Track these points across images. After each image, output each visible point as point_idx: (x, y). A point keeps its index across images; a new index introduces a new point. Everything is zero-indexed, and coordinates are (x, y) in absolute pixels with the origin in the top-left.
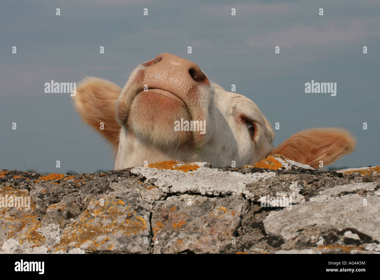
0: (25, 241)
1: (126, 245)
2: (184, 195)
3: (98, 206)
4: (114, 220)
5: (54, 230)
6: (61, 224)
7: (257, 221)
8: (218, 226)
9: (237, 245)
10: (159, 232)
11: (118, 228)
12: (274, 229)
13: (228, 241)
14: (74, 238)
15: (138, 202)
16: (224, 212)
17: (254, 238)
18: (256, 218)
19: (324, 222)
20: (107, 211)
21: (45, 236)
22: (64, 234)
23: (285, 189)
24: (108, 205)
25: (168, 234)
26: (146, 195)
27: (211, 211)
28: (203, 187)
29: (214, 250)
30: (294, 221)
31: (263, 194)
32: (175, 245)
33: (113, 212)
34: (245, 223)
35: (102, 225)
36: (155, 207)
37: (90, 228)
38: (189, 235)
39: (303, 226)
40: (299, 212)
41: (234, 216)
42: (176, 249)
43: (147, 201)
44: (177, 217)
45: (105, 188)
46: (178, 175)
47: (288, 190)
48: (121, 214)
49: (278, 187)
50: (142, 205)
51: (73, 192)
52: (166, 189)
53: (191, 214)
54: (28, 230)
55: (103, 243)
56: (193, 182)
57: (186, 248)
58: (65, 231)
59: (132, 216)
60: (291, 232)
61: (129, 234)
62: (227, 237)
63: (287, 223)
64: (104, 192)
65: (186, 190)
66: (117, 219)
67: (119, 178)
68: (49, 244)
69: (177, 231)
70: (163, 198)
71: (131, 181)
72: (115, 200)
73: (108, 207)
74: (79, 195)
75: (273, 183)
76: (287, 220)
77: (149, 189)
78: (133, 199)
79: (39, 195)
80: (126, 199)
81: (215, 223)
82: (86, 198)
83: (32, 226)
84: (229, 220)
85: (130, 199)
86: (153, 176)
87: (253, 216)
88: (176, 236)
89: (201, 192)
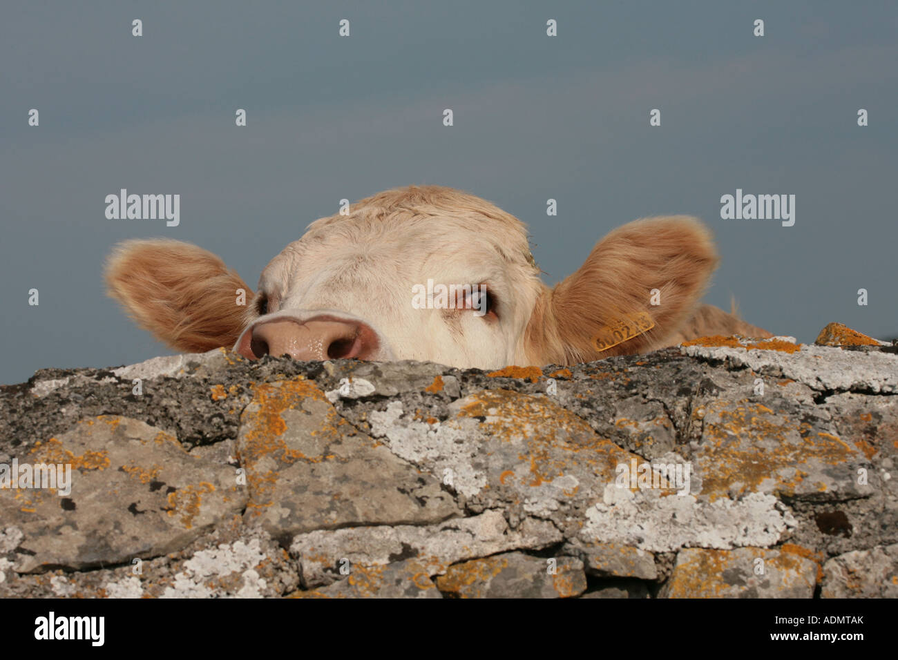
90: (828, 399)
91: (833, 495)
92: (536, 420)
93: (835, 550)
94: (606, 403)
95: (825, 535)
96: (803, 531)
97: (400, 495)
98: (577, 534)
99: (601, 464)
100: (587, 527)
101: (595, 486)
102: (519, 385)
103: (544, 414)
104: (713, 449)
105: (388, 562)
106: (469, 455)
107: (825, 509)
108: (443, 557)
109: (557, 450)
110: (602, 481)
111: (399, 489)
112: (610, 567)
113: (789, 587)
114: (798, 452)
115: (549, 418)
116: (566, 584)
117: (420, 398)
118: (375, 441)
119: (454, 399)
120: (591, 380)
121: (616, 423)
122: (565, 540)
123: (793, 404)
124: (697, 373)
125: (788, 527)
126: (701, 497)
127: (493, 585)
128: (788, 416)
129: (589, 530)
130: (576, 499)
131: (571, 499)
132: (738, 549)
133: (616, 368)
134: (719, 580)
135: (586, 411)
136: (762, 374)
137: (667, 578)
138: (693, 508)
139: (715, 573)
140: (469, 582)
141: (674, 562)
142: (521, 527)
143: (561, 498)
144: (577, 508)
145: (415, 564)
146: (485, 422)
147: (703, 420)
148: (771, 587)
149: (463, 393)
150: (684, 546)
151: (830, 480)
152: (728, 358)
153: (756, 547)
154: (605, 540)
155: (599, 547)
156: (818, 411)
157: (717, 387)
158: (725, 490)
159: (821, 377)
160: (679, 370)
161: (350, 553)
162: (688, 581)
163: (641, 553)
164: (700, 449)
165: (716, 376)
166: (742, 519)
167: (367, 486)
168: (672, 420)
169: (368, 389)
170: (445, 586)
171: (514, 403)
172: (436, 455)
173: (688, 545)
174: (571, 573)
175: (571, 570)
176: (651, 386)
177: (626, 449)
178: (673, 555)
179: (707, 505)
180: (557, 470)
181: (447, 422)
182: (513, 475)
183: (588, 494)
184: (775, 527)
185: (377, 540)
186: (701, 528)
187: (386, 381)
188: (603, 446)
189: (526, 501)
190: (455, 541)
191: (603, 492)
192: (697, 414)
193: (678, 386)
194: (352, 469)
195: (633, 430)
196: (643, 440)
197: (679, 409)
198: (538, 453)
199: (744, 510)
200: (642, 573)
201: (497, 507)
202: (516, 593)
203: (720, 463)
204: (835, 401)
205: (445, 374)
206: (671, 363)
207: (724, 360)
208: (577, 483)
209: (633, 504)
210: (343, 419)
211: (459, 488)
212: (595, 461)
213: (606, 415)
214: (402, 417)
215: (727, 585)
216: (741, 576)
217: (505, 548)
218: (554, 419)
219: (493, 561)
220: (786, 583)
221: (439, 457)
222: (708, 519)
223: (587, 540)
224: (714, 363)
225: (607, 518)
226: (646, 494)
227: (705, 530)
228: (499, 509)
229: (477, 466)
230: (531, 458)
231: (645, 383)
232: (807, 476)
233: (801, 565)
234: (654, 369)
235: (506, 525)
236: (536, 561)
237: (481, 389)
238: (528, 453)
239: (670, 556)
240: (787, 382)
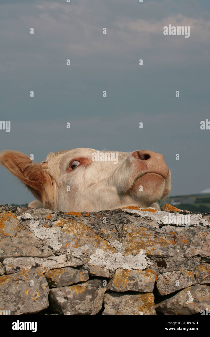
90: (163, 227)
91: (162, 256)
92: (78, 229)
93: (162, 272)
94: (99, 225)
95: (159, 267)
96: (153, 266)
97: (36, 249)
98: (87, 263)
99: (96, 243)
100: (90, 261)
101: (94, 249)
102: (74, 218)
103: (80, 227)
104: (128, 240)
105: (31, 268)
106: (57, 238)
107: (160, 259)
108: (47, 267)
109: (83, 238)
110: (96, 248)
111: (36, 247)
112: (96, 273)
113: (148, 282)
114: (153, 242)
115: (81, 228)
116: (83, 277)
117: (44, 220)
118: (30, 232)
119: (54, 221)
120: (95, 217)
121: (101, 231)
122: (84, 265)
123: (153, 228)
124: (126, 217)
125: (149, 264)
126: (124, 254)
127: (61, 277)
128: (151, 231)
129: (90, 262)
130: (87, 253)
131: (86, 253)
132: (133, 270)
133: (102, 214)
134: (127, 279)
135: (93, 226)
136: (145, 219)
137: (112, 277)
138: (121, 257)
139: (126, 277)
140: (54, 275)
141: (115, 273)
142: (71, 260)
143: (83, 252)
144: (88, 255)
145: (39, 269)
146: (63, 228)
147: (126, 231)
148: (142, 282)
149: (57, 219)
150: (118, 268)
151: (162, 251)
152: (135, 213)
153: (139, 270)
154: (95, 265)
155: (93, 267)
156: (160, 231)
157: (131, 222)
158: (131, 253)
159: (161, 221)
160: (120, 216)
161: (20, 265)
162: (118, 278)
163: (105, 270)
164: (125, 240)
165: (131, 218)
166: (136, 261)
167: (26, 245)
168: (117, 231)
169: (30, 216)
170: (47, 276)
171: (71, 223)
172: (48, 237)
173: (119, 268)
174: (84, 274)
175: (85, 274)
176: (112, 220)
177: (103, 239)
178: (115, 271)
179: (125, 257)
180: (83, 244)
181: (52, 228)
182: (70, 244)
183: (91, 251)
184: (145, 264)
185: (28, 261)
186: (123, 263)
187: (35, 214)
188: (97, 237)
189: (73, 252)
190: (51, 263)
191: (95, 251)
192: (125, 230)
193: (120, 221)
194: (23, 240)
195: (106, 233)
196: (108, 236)
197: (120, 227)
198: (78, 239)
199: (136, 259)
200: (105, 275)
201: (64, 254)
202: (68, 279)
203: (130, 244)
204: (165, 228)
205: (52, 213)
206: (118, 214)
207: (134, 214)
208: (88, 248)
209: (104, 255)
210: (21, 225)
211: (54, 247)
212: (94, 242)
213: (98, 228)
214: (38, 225)
215: (129, 280)
216: (134, 278)
217: (66, 266)
218: (83, 228)
219: (62, 270)
220: (147, 281)
221: (48, 238)
222: (126, 261)
223: (90, 265)
224: (131, 214)
225: (96, 259)
226: (108, 252)
227: (124, 264)
228: (65, 254)
229: (59, 241)
230: (75, 240)
231: (110, 219)
232: (155, 250)
233: (151, 276)
234: (113, 215)
235: (67, 259)
236: (74, 270)
237: (63, 218)
238: (75, 238)
239: (114, 271)
240: (152, 221)
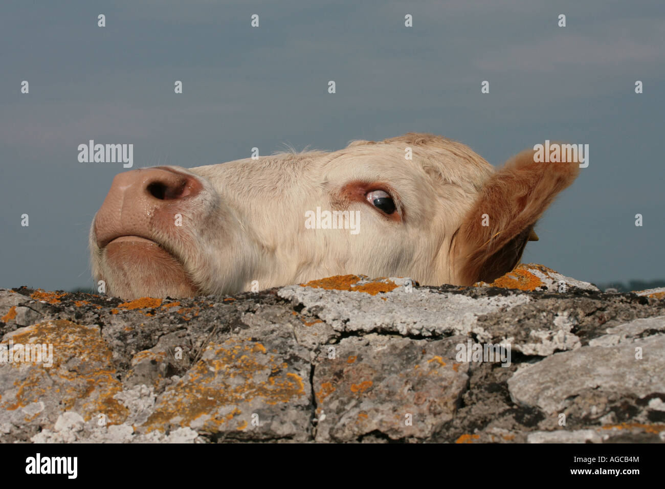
0: (94, 414)
1: (269, 422)
2: (371, 335)
3: (221, 355)
4: (248, 379)
5: (145, 396)
6: (157, 385)
7: (496, 380)
8: (430, 389)
9: (462, 422)
10: (327, 399)
11: (256, 391)
12: (525, 395)
13: (447, 415)
14: (178, 410)
15: (291, 347)
16: (439, 365)
17: (491, 411)
18: (496, 375)
19: (613, 383)
20: (237, 364)
21: (129, 406)
22: (162, 403)
23: (546, 324)
24: (239, 353)
25: (342, 403)
26: (304, 335)
27: (417, 363)
28: (403, 321)
29: (422, 431)
30: (562, 380)
31: (508, 334)
32: (354, 422)
33: (247, 364)
34: (476, 384)
35: (227, 387)
36: (320, 355)
37: (206, 393)
38: (379, 405)
39: (577, 389)
40: (570, 365)
41: (458, 371)
42: (356, 429)
43: (307, 345)
44: (358, 374)
45: (232, 324)
46: (359, 299)
47: (551, 327)
48: (261, 367)
49: (534, 322)
50: (297, 353)
51: (177, 330)
52: (339, 324)
53: (382, 369)
54: (100, 396)
55: (229, 419)
56: (386, 312)
57: (374, 427)
58: (164, 397)
59: (280, 371)
60: (555, 400)
61: (275, 404)
62: (445, 408)
63: (549, 384)
64: (231, 330)
65: (373, 326)
66: (252, 377)
67: (258, 305)
68: (136, 420)
69: (357, 397)
70: (334, 341)
71: (279, 311)
72: (251, 343)
73: (238, 357)
74: (189, 335)
75: (525, 314)
76: (548, 379)
77: (309, 324)
78: (282, 343)
79: (118, 334)
80: (270, 342)
81: (423, 384)
82: (199, 340)
83: (106, 389)
84: (448, 379)
85: (277, 342)
86: (317, 301)
87: (490, 371)
88: (356, 406)
89: (400, 331)
